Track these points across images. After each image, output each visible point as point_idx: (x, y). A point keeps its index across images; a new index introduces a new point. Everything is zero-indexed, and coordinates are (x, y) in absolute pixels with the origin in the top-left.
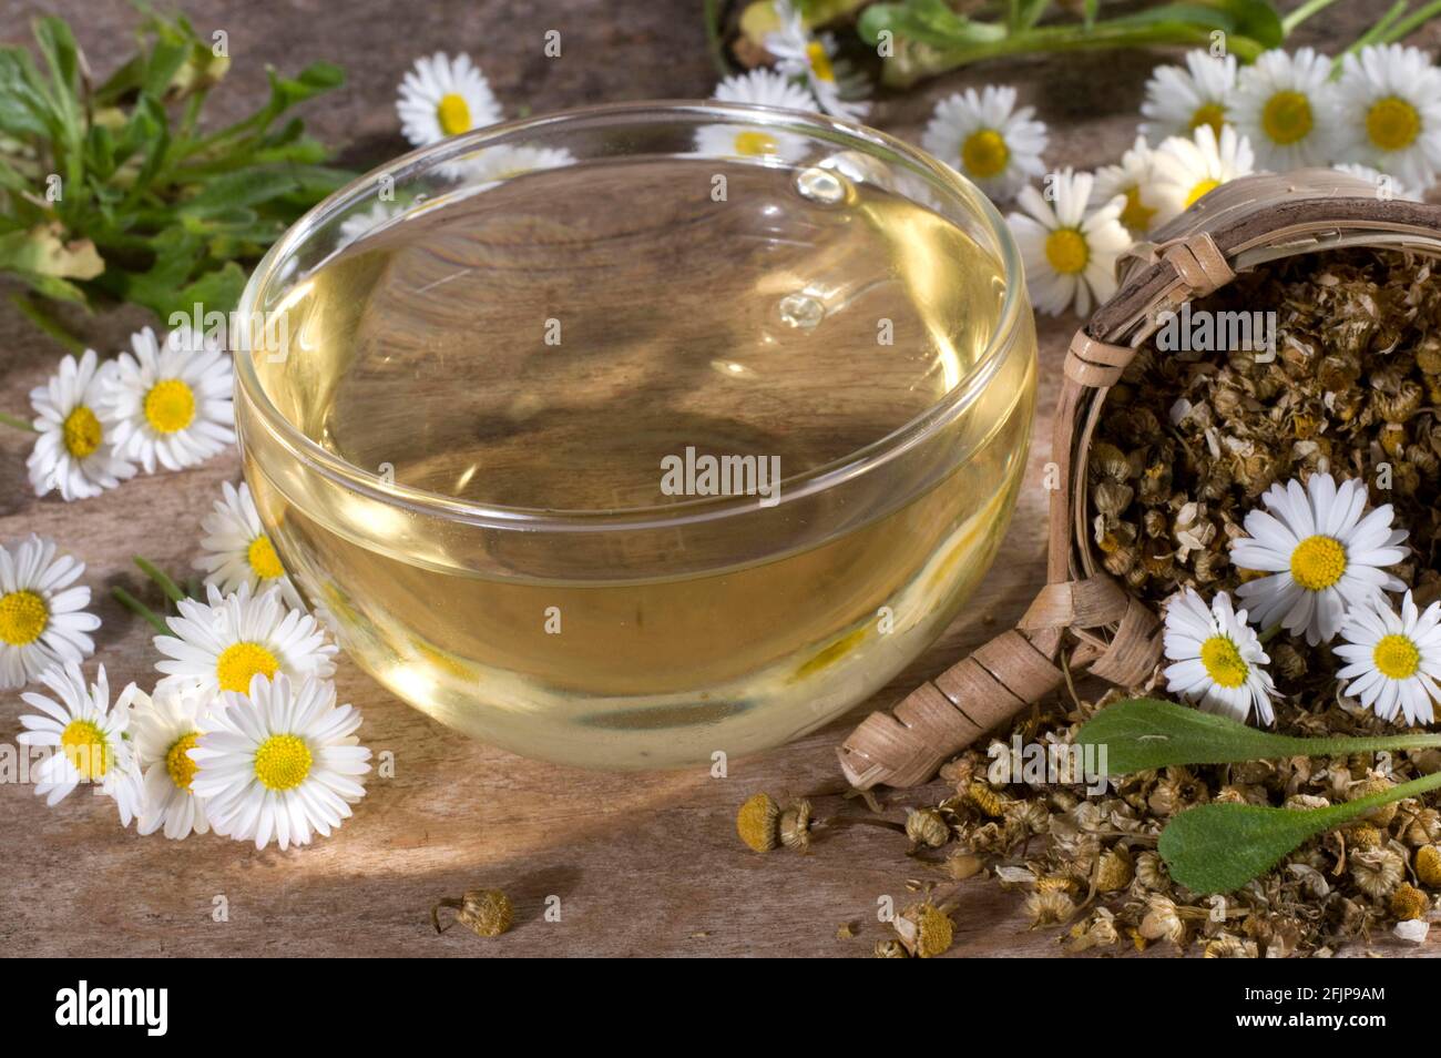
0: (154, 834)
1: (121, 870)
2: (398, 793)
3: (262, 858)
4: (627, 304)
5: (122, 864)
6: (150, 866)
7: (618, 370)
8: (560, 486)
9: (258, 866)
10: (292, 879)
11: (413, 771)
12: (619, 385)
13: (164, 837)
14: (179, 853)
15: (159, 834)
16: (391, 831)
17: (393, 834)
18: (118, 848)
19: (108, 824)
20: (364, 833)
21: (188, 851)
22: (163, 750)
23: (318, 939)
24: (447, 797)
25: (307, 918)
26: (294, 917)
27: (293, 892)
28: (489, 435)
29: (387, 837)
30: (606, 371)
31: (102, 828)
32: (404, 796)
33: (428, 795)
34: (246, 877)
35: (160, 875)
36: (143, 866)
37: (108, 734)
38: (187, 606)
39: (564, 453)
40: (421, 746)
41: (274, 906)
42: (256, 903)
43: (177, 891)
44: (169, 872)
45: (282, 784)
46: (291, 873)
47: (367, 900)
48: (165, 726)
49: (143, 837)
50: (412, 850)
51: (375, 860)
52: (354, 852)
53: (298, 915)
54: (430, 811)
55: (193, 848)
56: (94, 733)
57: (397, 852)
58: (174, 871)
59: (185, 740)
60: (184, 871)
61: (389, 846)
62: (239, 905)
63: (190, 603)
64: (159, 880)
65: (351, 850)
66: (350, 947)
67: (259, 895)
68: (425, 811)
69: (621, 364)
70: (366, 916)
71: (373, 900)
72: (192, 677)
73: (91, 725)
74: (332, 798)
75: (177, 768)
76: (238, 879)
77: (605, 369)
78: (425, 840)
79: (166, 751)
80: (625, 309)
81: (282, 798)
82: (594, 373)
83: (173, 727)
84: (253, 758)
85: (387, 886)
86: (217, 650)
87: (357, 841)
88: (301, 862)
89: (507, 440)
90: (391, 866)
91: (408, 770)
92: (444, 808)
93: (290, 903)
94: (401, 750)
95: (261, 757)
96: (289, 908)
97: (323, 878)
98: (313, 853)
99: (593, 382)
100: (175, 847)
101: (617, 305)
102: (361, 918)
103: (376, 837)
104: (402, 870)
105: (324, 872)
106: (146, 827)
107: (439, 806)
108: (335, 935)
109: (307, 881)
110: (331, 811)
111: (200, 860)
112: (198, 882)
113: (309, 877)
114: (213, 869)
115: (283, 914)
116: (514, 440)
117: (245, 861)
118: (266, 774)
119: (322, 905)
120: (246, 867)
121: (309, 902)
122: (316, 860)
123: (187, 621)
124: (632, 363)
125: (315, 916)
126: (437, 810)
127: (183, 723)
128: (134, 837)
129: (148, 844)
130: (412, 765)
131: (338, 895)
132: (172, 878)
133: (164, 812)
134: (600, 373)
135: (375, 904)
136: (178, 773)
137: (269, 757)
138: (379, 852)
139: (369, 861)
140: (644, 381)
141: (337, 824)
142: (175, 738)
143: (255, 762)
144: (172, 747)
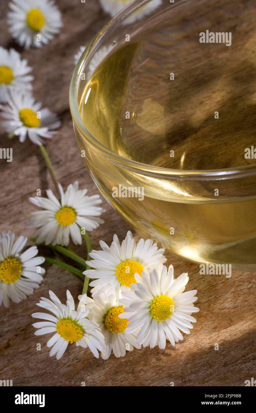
0: (110, 357)
1: (105, 379)
2: (207, 304)
3: (163, 353)
4: (198, 65)
5: (104, 375)
6: (117, 372)
7: (214, 95)
8: (220, 153)
9: (164, 358)
10: (183, 358)
11: (206, 294)
12: (219, 102)
13: (115, 357)
14: (126, 362)
15: (112, 356)
16: (213, 323)
17: (216, 324)
18: (98, 369)
19: (88, 360)
20: (202, 328)
21: (130, 361)
22: (102, 319)
23: (210, 382)
24: (229, 300)
25: (200, 374)
26: (195, 375)
27: (187, 364)
28: (175, 141)
29: (213, 326)
30: (209, 97)
31: (85, 362)
32: (210, 305)
33: (220, 301)
34: (161, 363)
35: (124, 375)
36: (114, 374)
37: (78, 321)
38: (93, 254)
39: (214, 138)
40: (204, 281)
41: (182, 373)
42: (173, 374)
43: (135, 380)
44: (127, 373)
45: (165, 317)
46: (181, 355)
47: (222, 357)
48: (101, 309)
49: (106, 360)
50: (228, 328)
51: (214, 338)
52: (203, 337)
53: (195, 374)
54: (225, 308)
55: (131, 358)
56: (72, 322)
57: (222, 331)
58: (129, 371)
59: (110, 312)
60: (133, 370)
61: (218, 329)
62: (166, 377)
63: (95, 252)
64: (124, 378)
65: (202, 337)
66: (227, 381)
67: (172, 370)
68: (223, 309)
69: (214, 92)
70: (226, 365)
71: (225, 356)
72: (106, 284)
73: (69, 319)
74: (186, 317)
75: (111, 325)
76: (159, 366)
77: (208, 97)
78: (231, 323)
79: (103, 319)
80: (198, 68)
81: (165, 324)
82: (204, 100)
83: (103, 308)
84: (148, 310)
85: (226, 348)
86: (113, 269)
87: (201, 332)
88: (182, 350)
89: (185, 141)
90: (223, 338)
91: (204, 293)
92: (231, 305)
93: (188, 369)
94: (196, 286)
95: (153, 308)
96: (189, 372)
97: (196, 353)
98: (185, 344)
99: (206, 104)
100: (123, 360)
101: (193, 67)
102: (224, 366)
103: (208, 328)
104: (229, 338)
105: (195, 350)
106: (105, 356)
107: (228, 305)
108: (217, 377)
109: (190, 357)
110: (186, 321)
111: (137, 363)
112: (143, 373)
113: (190, 355)
114: (145, 365)
115: (188, 375)
116: (189, 139)
117: (157, 356)
118: (157, 315)
119: (203, 366)
120: (159, 360)
121: (196, 366)
122: (188, 346)
123: (96, 260)
124: (218, 90)
125: (203, 372)
126: (228, 307)
127: (107, 304)
128: (102, 362)
129: (110, 363)
130: (205, 290)
131: (207, 359)
132: (130, 375)
133: (109, 346)
134: (207, 99)
135: (227, 358)
136: (111, 327)
137: (157, 307)
138: (214, 334)
139: (212, 339)
140: (229, 96)
141: (191, 327)
142: (105, 312)
143: (150, 311)
144: (105, 316)
